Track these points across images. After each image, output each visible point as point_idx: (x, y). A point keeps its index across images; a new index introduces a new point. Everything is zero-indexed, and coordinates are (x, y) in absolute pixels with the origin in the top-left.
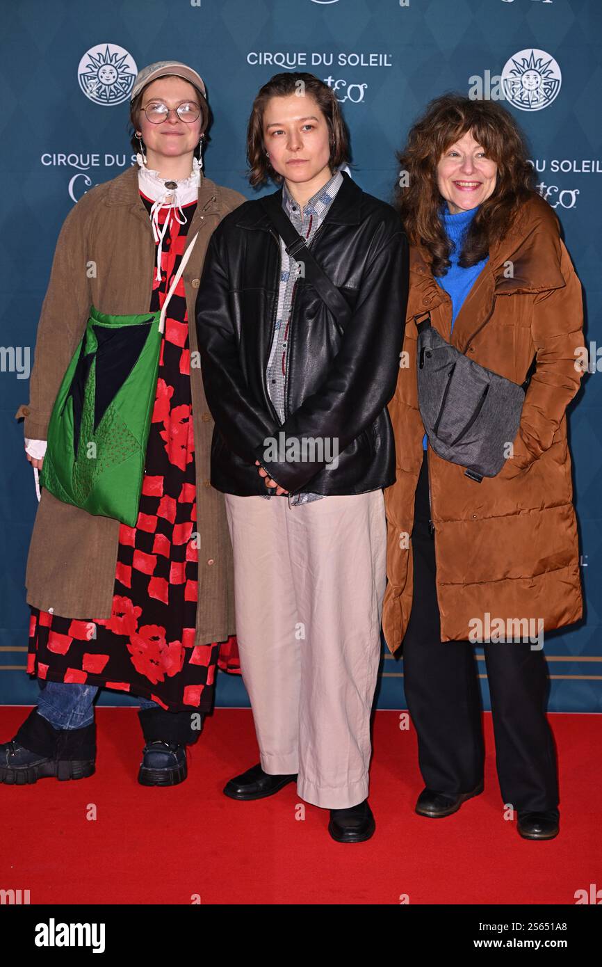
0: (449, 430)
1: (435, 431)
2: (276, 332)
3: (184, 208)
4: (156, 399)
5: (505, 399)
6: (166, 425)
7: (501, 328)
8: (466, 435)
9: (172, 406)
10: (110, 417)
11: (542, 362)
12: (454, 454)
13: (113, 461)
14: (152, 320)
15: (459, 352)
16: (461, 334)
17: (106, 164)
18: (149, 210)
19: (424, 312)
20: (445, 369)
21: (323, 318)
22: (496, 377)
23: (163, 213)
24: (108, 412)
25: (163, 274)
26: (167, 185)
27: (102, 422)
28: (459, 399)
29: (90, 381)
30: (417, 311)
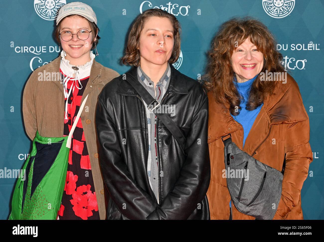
4: (68, 182)
6: (73, 196)
9: (77, 186)
10: (38, 192)
14: (63, 140)
23: (70, 83)
26: (73, 68)
30: (224, 134)
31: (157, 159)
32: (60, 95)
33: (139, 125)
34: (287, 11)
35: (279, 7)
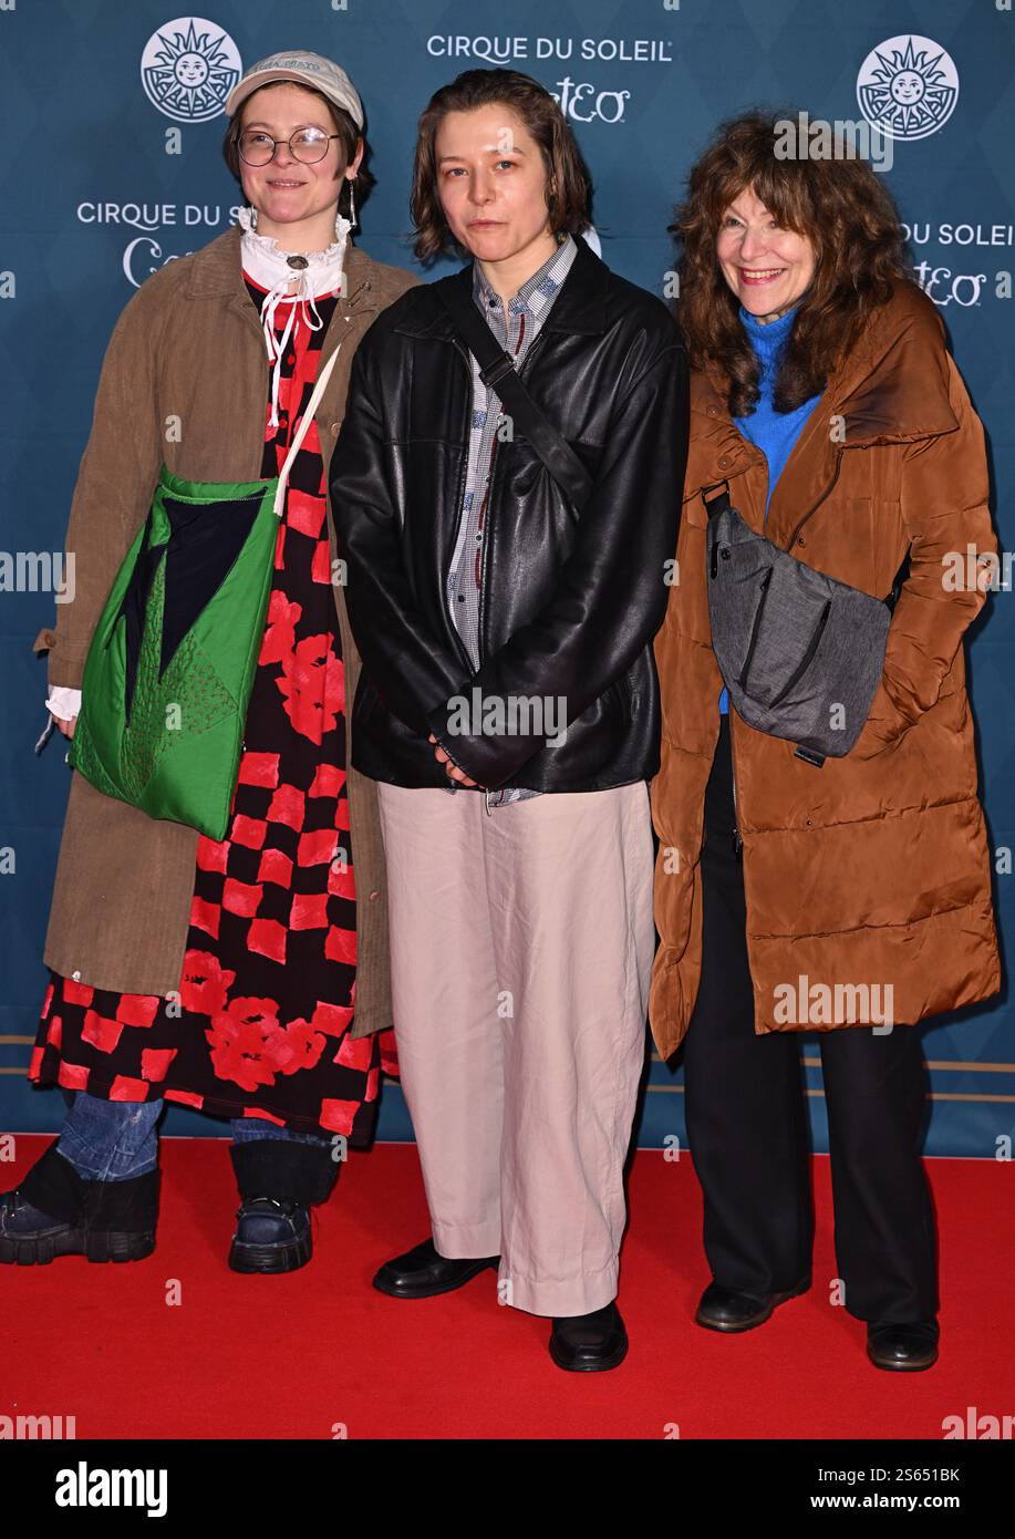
0: (766, 680)
1: (743, 683)
2: (465, 513)
3: (319, 304)
4: (268, 626)
5: (857, 625)
6: (287, 668)
7: (849, 504)
8: (795, 689)
9: (298, 637)
10: (188, 656)
11: (919, 560)
12: (774, 721)
13: (190, 727)
14: (263, 492)
15: (777, 549)
16: (783, 514)
17: (188, 222)
18: (259, 306)
19: (719, 482)
20: (755, 578)
21: (544, 494)
22: (843, 589)
23: (283, 311)
24: (184, 645)
25: (282, 415)
26: (291, 261)
27: (174, 663)
28: (780, 629)
29: (156, 592)
30: (709, 479)
31: (479, 538)
32: (254, 350)
33: (443, 431)
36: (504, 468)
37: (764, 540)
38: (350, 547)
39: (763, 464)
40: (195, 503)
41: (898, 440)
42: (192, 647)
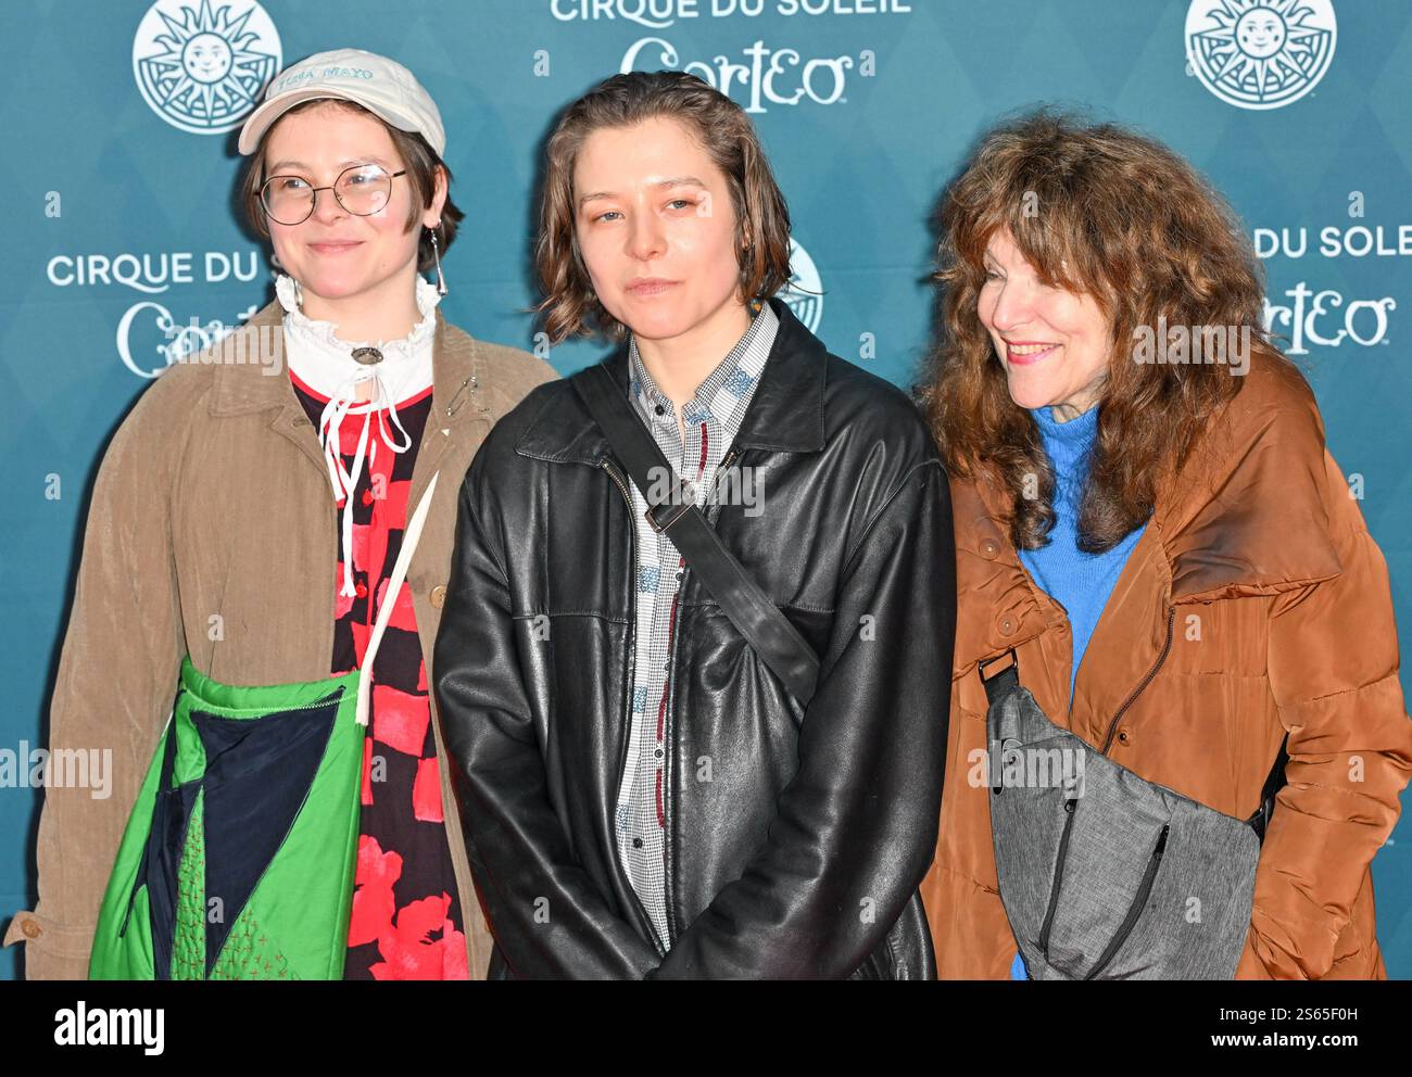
0: (1077, 944)
1: (1043, 946)
2: (637, 717)
3: (403, 411)
4: (357, 888)
5: (1208, 860)
6: (385, 949)
7: (1192, 682)
8: (1118, 956)
9: (401, 902)
10: (246, 943)
11: (1298, 758)
14: (338, 694)
15: (1088, 749)
16: (1095, 702)
17: (210, 276)
18: (317, 423)
19: (1001, 651)
21: (749, 683)
22: (1186, 805)
23: (351, 426)
25: (360, 578)
26: (358, 354)
27: (225, 955)
28: (1095, 868)
29: (191, 852)
30: (987, 649)
31: (659, 754)
32: (313, 487)
33: (597, 598)
34: (1301, 77)
35: (1262, 59)
36: (689, 649)
37: (1069, 737)
38: (473, 776)
39: (1065, 627)
40: (239, 717)
41: (1257, 591)
42: (251, 929)
